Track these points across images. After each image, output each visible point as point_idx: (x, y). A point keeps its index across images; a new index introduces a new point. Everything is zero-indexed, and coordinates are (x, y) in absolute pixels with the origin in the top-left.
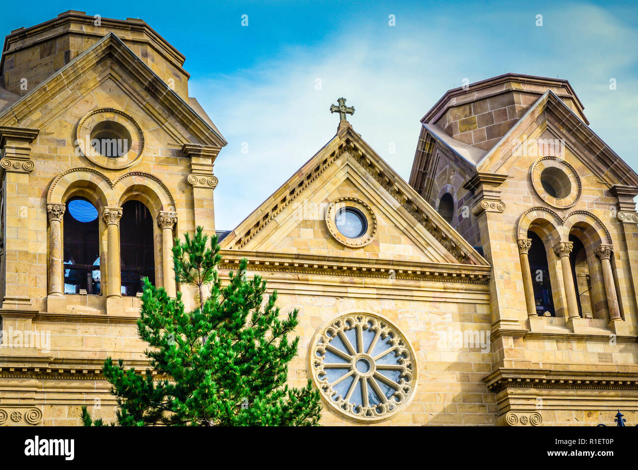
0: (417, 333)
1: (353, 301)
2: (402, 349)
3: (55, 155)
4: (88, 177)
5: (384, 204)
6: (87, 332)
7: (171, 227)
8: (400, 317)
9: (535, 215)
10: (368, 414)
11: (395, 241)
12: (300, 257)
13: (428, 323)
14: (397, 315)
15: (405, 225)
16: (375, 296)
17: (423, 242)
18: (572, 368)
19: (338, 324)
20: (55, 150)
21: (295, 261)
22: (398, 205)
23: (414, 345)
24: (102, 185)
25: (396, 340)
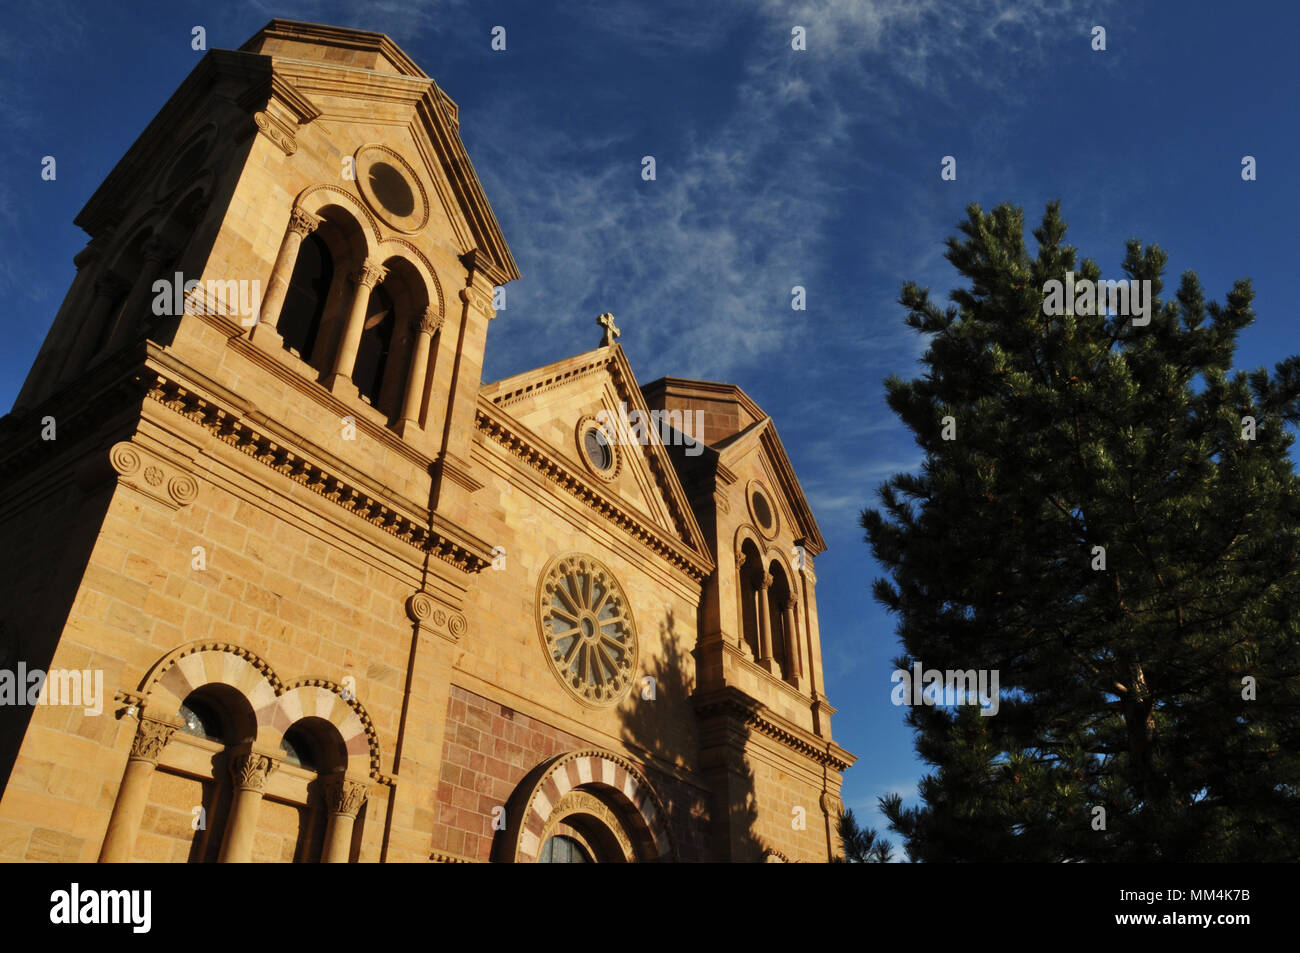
2: (627, 625)
3: (323, 158)
4: (354, 210)
6: (295, 405)
7: (432, 334)
8: (630, 584)
9: (748, 532)
10: (587, 694)
11: (634, 492)
12: (558, 455)
16: (610, 546)
19: (572, 561)
20: (325, 154)
21: (550, 458)
25: (622, 609)
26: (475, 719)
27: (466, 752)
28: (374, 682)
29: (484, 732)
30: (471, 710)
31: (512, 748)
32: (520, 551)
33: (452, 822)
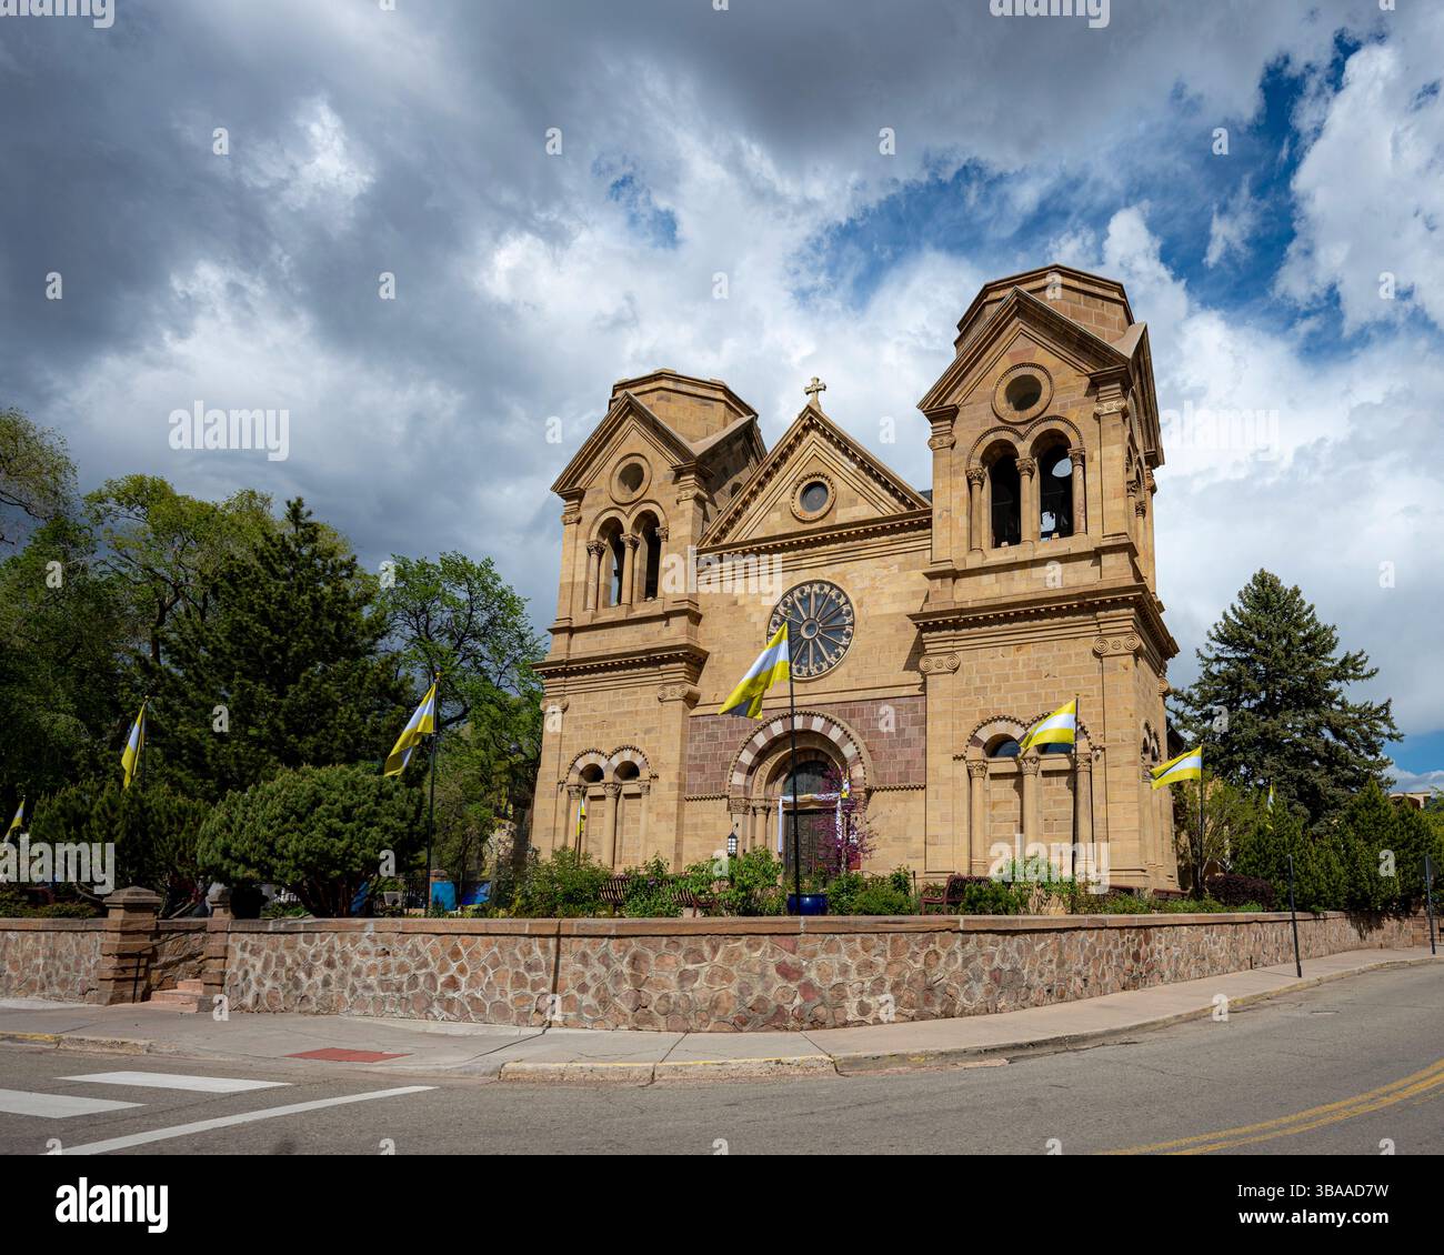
0: (864, 589)
1: (807, 570)
2: (846, 608)
3: (595, 503)
5: (844, 471)
7: (665, 539)
8: (848, 577)
9: (992, 437)
10: (809, 674)
11: (853, 503)
13: (873, 579)
14: (844, 577)
15: (860, 485)
17: (877, 499)
18: (1004, 601)
19: (792, 594)
20: (596, 499)
22: (855, 466)
23: (857, 602)
24: (622, 519)
26: (715, 726)
27: (711, 745)
28: (647, 737)
29: (720, 731)
30: (712, 723)
31: (739, 732)
32: (750, 615)
33: (706, 780)
